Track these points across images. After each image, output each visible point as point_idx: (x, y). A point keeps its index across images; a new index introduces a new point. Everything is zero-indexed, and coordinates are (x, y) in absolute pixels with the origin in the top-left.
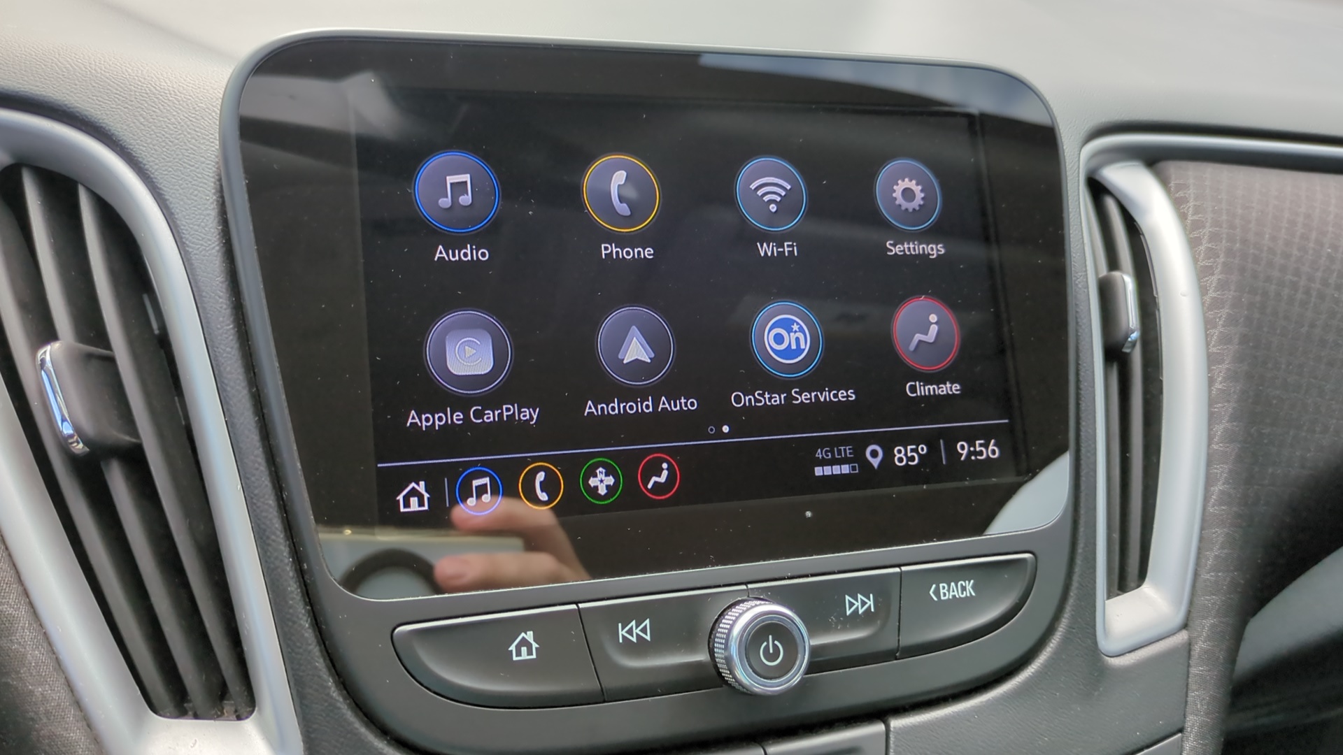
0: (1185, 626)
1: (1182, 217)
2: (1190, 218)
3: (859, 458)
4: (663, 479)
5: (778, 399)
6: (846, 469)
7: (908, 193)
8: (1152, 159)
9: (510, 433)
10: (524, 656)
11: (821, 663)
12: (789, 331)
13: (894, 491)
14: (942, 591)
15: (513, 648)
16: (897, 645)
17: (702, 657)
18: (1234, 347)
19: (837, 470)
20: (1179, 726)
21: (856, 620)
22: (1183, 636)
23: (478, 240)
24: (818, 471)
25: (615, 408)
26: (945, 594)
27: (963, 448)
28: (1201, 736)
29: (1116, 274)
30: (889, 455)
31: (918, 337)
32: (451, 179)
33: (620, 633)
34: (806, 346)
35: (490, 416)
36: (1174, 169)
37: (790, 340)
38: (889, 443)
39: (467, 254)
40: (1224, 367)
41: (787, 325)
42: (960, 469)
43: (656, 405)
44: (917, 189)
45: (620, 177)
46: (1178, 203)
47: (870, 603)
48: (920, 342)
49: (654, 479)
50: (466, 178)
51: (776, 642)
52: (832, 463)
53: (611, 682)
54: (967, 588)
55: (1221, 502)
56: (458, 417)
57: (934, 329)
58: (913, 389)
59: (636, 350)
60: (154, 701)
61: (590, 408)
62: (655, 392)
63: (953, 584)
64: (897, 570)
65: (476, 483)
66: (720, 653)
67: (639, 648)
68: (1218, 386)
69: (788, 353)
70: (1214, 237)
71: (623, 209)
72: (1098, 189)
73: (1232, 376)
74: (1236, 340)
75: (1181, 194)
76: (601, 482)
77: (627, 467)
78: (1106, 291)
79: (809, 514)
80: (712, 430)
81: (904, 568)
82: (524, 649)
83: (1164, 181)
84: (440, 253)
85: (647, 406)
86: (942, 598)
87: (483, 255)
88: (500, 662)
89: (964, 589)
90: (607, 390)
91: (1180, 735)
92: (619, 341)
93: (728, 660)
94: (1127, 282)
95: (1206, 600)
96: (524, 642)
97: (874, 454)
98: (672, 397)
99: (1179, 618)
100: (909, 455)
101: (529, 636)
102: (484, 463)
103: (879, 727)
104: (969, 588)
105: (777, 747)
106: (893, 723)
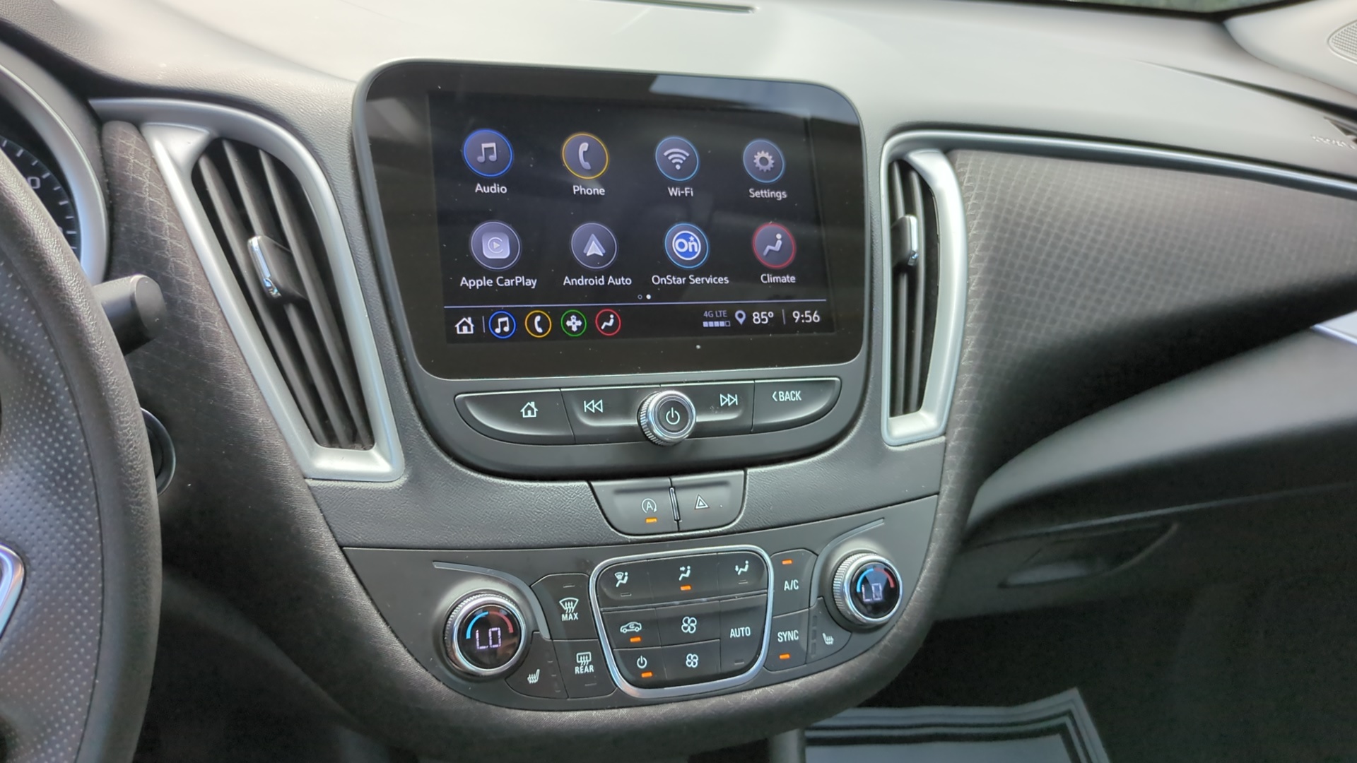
0: (944, 434)
1: (960, 184)
2: (965, 184)
3: (731, 317)
4: (611, 323)
5: (681, 281)
6: (722, 324)
7: (764, 160)
8: (947, 149)
9: (520, 293)
10: (530, 415)
11: (705, 431)
12: (688, 240)
13: (751, 338)
14: (780, 396)
15: (523, 410)
16: (751, 424)
17: (636, 423)
18: (984, 265)
19: (717, 324)
20: (936, 490)
21: (726, 408)
22: (943, 439)
23: (500, 181)
24: (705, 324)
25: (582, 281)
26: (782, 398)
27: (797, 316)
28: (949, 496)
29: (907, 217)
30: (749, 318)
31: (769, 247)
32: (484, 146)
33: (585, 406)
34: (698, 250)
35: (508, 283)
36: (960, 155)
37: (688, 246)
38: (749, 310)
39: (495, 189)
40: (977, 276)
41: (686, 237)
42: (793, 326)
43: (606, 281)
44: (770, 158)
45: (584, 147)
46: (958, 176)
47: (736, 400)
48: (770, 250)
49: (605, 324)
50: (493, 145)
51: (676, 412)
52: (714, 319)
53: (578, 432)
54: (796, 395)
55: (969, 359)
56: (489, 283)
57: (779, 243)
58: (765, 278)
59: (594, 248)
60: (317, 438)
61: (567, 281)
62: (607, 273)
63: (787, 393)
64: (752, 382)
65: (500, 320)
66: (644, 421)
67: (596, 415)
68: (972, 288)
69: (687, 254)
70: (979, 196)
71: (586, 165)
72: (902, 167)
73: (982, 282)
74: (986, 260)
75: (962, 170)
76: (574, 323)
77: (590, 317)
78: (898, 231)
79: (698, 347)
80: (640, 297)
81: (756, 381)
82: (529, 412)
83: (952, 163)
84: (478, 188)
85: (601, 281)
86: (781, 400)
87: (503, 190)
88: (518, 419)
89: (794, 396)
90: (577, 271)
91: (936, 496)
92: (584, 243)
93: (649, 424)
94: (914, 225)
95: (960, 417)
96: (529, 408)
97: (740, 316)
98: (616, 276)
99: (941, 430)
100: (763, 317)
101: (532, 404)
102: (505, 309)
103: (742, 473)
104: (797, 395)
105: (676, 480)
106: (750, 471)
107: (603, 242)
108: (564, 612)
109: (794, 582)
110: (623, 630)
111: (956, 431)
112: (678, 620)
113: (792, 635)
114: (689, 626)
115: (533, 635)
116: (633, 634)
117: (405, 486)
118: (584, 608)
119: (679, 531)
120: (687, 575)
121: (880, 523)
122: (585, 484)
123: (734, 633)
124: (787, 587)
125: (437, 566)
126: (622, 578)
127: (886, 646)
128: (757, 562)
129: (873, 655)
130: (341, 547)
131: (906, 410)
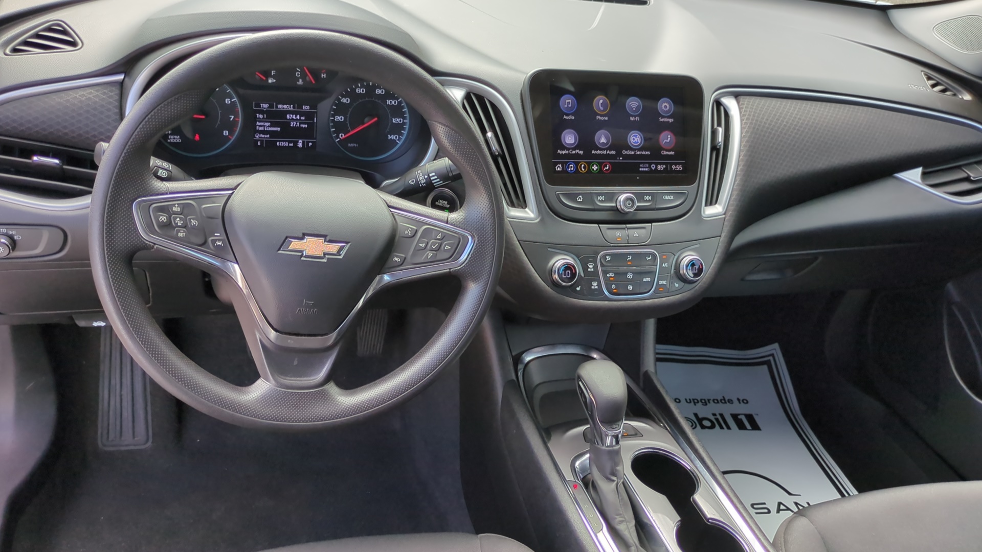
0: (725, 214)
1: (741, 113)
2: (743, 113)
3: (650, 167)
4: (607, 168)
5: (633, 153)
6: (647, 169)
7: (666, 107)
8: (736, 96)
9: (577, 156)
10: (580, 200)
11: (639, 209)
12: (636, 138)
13: (657, 175)
15: (577, 198)
16: (655, 207)
17: (614, 205)
18: (747, 148)
19: (644, 169)
20: (719, 235)
21: (647, 201)
22: (724, 216)
23: (572, 114)
24: (640, 169)
25: (598, 152)
26: (666, 198)
27: (674, 167)
28: (724, 237)
29: (718, 128)
30: (656, 167)
31: (665, 141)
32: (567, 101)
33: (598, 198)
34: (639, 141)
35: (573, 152)
36: (742, 98)
37: (636, 140)
38: (657, 164)
39: (570, 117)
40: (744, 153)
41: (636, 136)
42: (672, 171)
43: (607, 152)
44: (668, 106)
45: (601, 101)
46: (740, 109)
47: (650, 198)
48: (666, 142)
49: (605, 168)
50: (570, 101)
51: (630, 202)
52: (644, 168)
53: (596, 207)
55: (737, 186)
56: (567, 152)
57: (669, 139)
58: (663, 152)
59: (603, 140)
60: (509, 204)
61: (593, 152)
62: (607, 149)
63: (668, 196)
64: (656, 192)
65: (570, 166)
66: (618, 204)
67: (602, 201)
68: (741, 157)
69: (635, 142)
70: (748, 119)
71: (602, 108)
72: (718, 104)
73: (745, 155)
74: (748, 146)
75: (742, 106)
76: (595, 168)
77: (600, 164)
78: (714, 133)
79: (638, 178)
80: (618, 158)
81: (658, 191)
83: (738, 102)
84: (565, 117)
85: (605, 152)
87: (573, 118)
88: (576, 201)
90: (597, 148)
91: (719, 237)
92: (600, 138)
93: (620, 205)
94: (721, 131)
95: (732, 208)
96: (580, 198)
97: (653, 167)
98: (610, 150)
99: (723, 213)
100: (661, 167)
101: (581, 197)
102: (573, 162)
103: (650, 224)
104: (672, 197)
105: (628, 226)
106: (653, 224)
107: (606, 138)
108: (589, 268)
109: (666, 264)
110: (608, 275)
111: (729, 213)
112: (626, 274)
113: (664, 282)
114: (630, 276)
115: (579, 275)
116: (611, 277)
117: (539, 222)
118: (595, 267)
119: (628, 243)
120: (630, 259)
121: (698, 246)
122: (597, 225)
123: (644, 280)
124: (663, 265)
125: (549, 249)
126: (608, 258)
127: (696, 289)
128: (654, 256)
129: (692, 291)
130: (519, 241)
131: (711, 204)
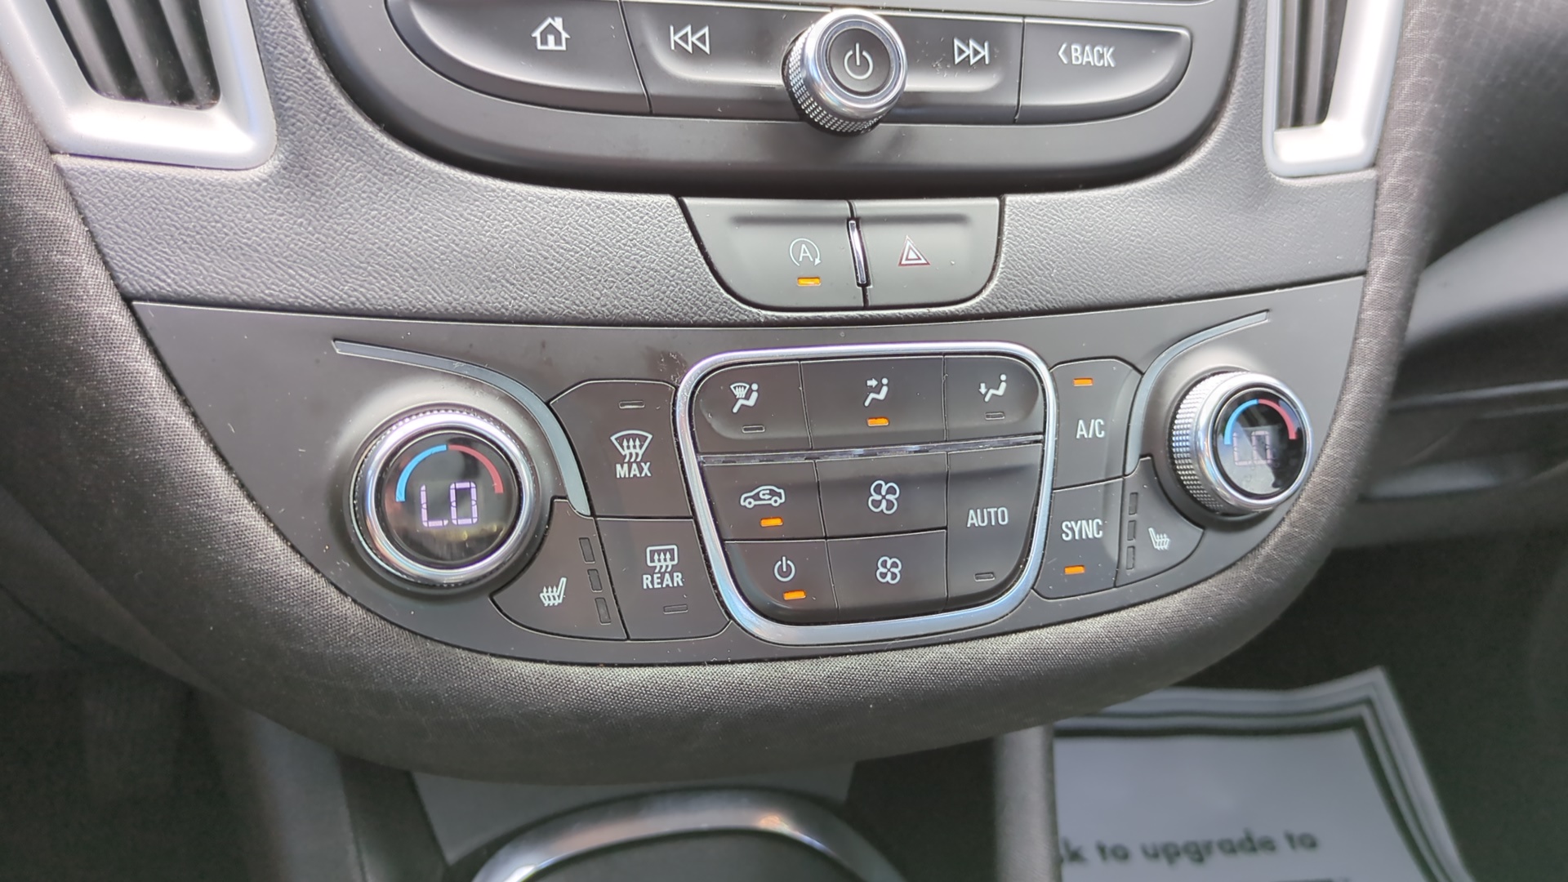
0: (1373, 165)
10: (551, 45)
11: (919, 109)
14: (1074, 54)
15: (537, 34)
16: (1016, 103)
17: (773, 79)
20: (1361, 267)
21: (966, 68)
22: (1371, 174)
26: (1077, 58)
28: (1386, 278)
33: (673, 38)
47: (985, 52)
51: (865, 53)
53: (658, 89)
54: (1102, 55)
60: (96, 80)
63: (1087, 48)
64: (1020, 20)
66: (796, 80)
67: (696, 56)
81: (1027, 20)
82: (551, 38)
86: (1074, 62)
88: (524, 51)
89: (1101, 56)
91: (1360, 278)
93: (809, 83)
95: (1399, 132)
96: (551, 29)
99: (1367, 158)
101: (558, 24)
103: (995, 202)
104: (1108, 56)
105: (863, 207)
106: (1010, 199)
108: (621, 459)
109: (1095, 424)
110: (747, 502)
111: (1398, 158)
112: (861, 485)
113: (1090, 529)
114: (884, 499)
115: (554, 503)
116: (768, 511)
117: (274, 179)
118: (665, 454)
119: (866, 308)
120: (882, 396)
121: (1261, 319)
122: (668, 200)
123: (974, 519)
124: (1081, 431)
125: (339, 349)
126: (744, 395)
127: (1268, 558)
128: (1027, 383)
129: (1244, 573)
130: (127, 300)
131: (1298, 121)
